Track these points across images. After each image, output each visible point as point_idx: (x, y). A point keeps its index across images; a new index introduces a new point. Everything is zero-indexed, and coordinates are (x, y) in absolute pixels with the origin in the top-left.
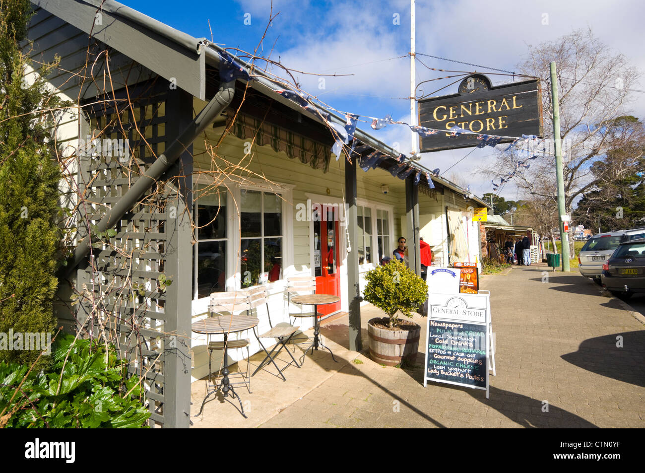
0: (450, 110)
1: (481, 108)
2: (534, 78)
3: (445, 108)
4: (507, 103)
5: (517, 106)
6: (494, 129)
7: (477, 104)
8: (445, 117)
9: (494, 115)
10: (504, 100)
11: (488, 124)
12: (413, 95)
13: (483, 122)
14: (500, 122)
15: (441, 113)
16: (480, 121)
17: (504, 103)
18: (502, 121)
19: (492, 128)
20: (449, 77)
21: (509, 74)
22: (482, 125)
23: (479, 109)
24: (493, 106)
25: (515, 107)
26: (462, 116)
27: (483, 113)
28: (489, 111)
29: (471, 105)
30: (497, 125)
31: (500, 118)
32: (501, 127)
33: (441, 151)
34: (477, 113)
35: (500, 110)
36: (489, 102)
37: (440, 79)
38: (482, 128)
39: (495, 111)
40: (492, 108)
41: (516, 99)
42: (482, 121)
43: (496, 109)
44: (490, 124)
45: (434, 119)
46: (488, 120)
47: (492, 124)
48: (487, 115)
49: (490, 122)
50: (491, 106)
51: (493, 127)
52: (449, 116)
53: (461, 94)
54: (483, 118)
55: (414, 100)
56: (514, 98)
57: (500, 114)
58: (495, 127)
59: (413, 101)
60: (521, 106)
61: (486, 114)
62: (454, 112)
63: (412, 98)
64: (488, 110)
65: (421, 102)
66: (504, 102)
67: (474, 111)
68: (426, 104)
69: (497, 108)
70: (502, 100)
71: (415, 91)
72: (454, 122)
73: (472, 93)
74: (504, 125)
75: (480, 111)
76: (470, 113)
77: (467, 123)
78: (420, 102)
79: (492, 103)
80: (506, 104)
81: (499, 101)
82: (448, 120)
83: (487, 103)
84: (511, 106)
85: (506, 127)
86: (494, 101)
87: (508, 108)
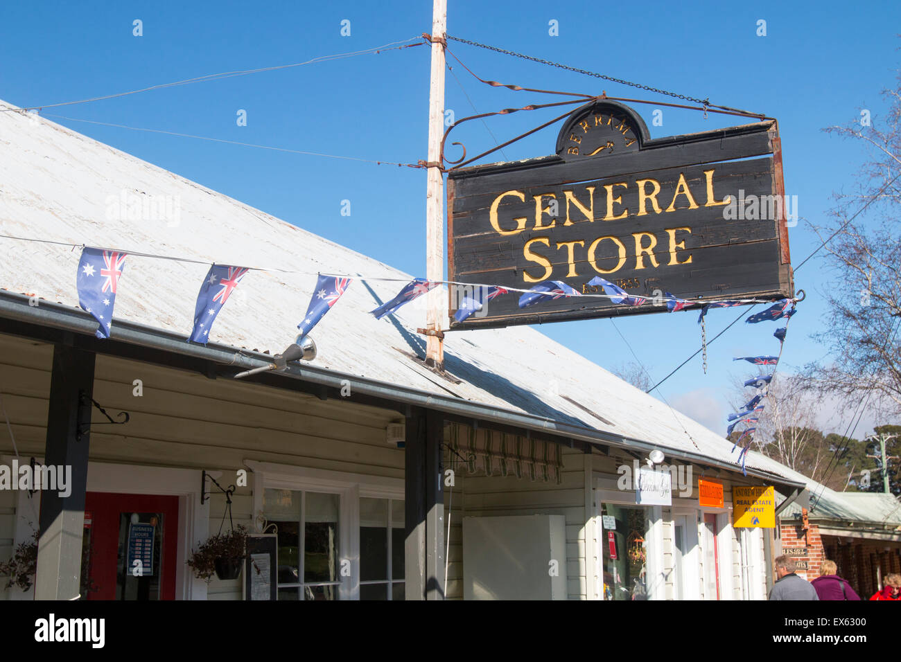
0: (535, 204)
1: (619, 200)
2: (762, 118)
3: (522, 196)
4: (689, 188)
5: (716, 200)
6: (656, 265)
7: (609, 189)
8: (522, 223)
9: (655, 225)
10: (682, 180)
11: (639, 250)
12: (433, 157)
13: (624, 245)
14: (673, 245)
15: (511, 211)
16: (616, 241)
17: (682, 189)
18: (678, 242)
19: (651, 264)
20: (535, 107)
21: (693, 104)
22: (622, 252)
23: (615, 204)
24: (652, 197)
25: (711, 201)
26: (568, 223)
27: (625, 215)
28: (642, 211)
29: (591, 190)
30: (662, 253)
31: (672, 233)
32: (674, 261)
33: (508, 328)
34: (610, 216)
35: (671, 209)
36: (641, 184)
37: (511, 111)
38: (622, 262)
39: (658, 210)
40: (648, 202)
41: (715, 180)
42: (620, 240)
43: (660, 207)
44: (643, 250)
45: (494, 230)
46: (638, 237)
47: (649, 251)
48: (636, 224)
49: (646, 243)
50: (647, 199)
51: (653, 258)
52: (531, 223)
53: (565, 158)
54: (625, 230)
55: (436, 170)
56: (709, 175)
57: (673, 221)
58: (657, 262)
59: (434, 173)
61: (630, 218)
62: (547, 210)
63: (432, 166)
64: (637, 210)
65: (458, 176)
66: (682, 186)
67: (600, 211)
68: (470, 183)
69: (664, 200)
70: (677, 182)
71: (443, 144)
72: (546, 241)
73: (594, 157)
74: (681, 255)
75: (617, 210)
76: (590, 215)
77: (582, 243)
78: (452, 176)
79: (649, 189)
80: (687, 192)
81: (669, 185)
82: (529, 235)
83: (637, 187)
84: (700, 198)
85: (690, 261)
86: (655, 183)
87: (693, 206)
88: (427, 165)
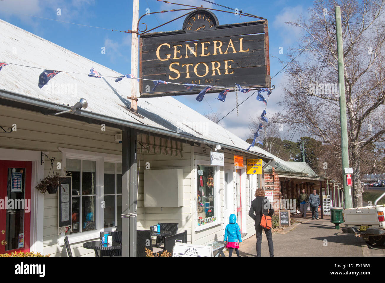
0: (174, 49)
1: (206, 49)
2: (262, 18)
3: (169, 46)
4: (234, 45)
5: (243, 50)
6: (220, 74)
7: (203, 44)
8: (169, 56)
9: (220, 59)
10: (231, 42)
11: (214, 68)
12: (134, 28)
13: (208, 66)
14: (226, 67)
15: (165, 51)
16: (205, 64)
17: (230, 45)
18: (228, 66)
19: (218, 74)
22: (207, 69)
23: (205, 50)
24: (219, 48)
25: (241, 50)
26: (187, 57)
27: (209, 54)
28: (215, 53)
29: (196, 44)
30: (222, 70)
31: (226, 62)
32: (227, 73)
33: (163, 97)
34: (203, 55)
35: (226, 52)
36: (215, 42)
37: (165, 11)
38: (207, 72)
39: (221, 53)
40: (218, 50)
41: (243, 42)
42: (206, 64)
43: (222, 52)
44: (215, 68)
45: (158, 59)
46: (213, 63)
47: (217, 68)
48: (212, 58)
49: (216, 65)
50: (217, 48)
51: (219, 72)
52: (172, 56)
53: (186, 31)
54: (209, 60)
55: (135, 34)
56: (241, 40)
57: (227, 57)
58: (221, 73)
59: (134, 35)
60: (248, 50)
61: (211, 56)
62: (179, 52)
63: (134, 32)
64: (213, 52)
65: (144, 37)
66: (230, 44)
67: (199, 53)
68: (149, 40)
69: (223, 49)
70: (229, 42)
71: (138, 23)
72: (178, 64)
73: (197, 31)
74: (229, 70)
75: (206, 53)
76: (195, 54)
77: (192, 65)
78: (142, 37)
79: (218, 45)
80: (232, 46)
81: (226, 43)
82: (171, 61)
83: (213, 44)
84: (238, 49)
85: (233, 73)
86: (220, 42)
87: (235, 52)
88: (131, 32)
